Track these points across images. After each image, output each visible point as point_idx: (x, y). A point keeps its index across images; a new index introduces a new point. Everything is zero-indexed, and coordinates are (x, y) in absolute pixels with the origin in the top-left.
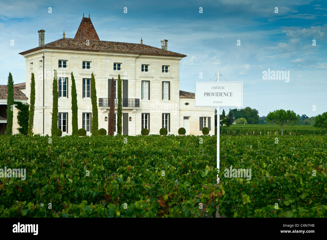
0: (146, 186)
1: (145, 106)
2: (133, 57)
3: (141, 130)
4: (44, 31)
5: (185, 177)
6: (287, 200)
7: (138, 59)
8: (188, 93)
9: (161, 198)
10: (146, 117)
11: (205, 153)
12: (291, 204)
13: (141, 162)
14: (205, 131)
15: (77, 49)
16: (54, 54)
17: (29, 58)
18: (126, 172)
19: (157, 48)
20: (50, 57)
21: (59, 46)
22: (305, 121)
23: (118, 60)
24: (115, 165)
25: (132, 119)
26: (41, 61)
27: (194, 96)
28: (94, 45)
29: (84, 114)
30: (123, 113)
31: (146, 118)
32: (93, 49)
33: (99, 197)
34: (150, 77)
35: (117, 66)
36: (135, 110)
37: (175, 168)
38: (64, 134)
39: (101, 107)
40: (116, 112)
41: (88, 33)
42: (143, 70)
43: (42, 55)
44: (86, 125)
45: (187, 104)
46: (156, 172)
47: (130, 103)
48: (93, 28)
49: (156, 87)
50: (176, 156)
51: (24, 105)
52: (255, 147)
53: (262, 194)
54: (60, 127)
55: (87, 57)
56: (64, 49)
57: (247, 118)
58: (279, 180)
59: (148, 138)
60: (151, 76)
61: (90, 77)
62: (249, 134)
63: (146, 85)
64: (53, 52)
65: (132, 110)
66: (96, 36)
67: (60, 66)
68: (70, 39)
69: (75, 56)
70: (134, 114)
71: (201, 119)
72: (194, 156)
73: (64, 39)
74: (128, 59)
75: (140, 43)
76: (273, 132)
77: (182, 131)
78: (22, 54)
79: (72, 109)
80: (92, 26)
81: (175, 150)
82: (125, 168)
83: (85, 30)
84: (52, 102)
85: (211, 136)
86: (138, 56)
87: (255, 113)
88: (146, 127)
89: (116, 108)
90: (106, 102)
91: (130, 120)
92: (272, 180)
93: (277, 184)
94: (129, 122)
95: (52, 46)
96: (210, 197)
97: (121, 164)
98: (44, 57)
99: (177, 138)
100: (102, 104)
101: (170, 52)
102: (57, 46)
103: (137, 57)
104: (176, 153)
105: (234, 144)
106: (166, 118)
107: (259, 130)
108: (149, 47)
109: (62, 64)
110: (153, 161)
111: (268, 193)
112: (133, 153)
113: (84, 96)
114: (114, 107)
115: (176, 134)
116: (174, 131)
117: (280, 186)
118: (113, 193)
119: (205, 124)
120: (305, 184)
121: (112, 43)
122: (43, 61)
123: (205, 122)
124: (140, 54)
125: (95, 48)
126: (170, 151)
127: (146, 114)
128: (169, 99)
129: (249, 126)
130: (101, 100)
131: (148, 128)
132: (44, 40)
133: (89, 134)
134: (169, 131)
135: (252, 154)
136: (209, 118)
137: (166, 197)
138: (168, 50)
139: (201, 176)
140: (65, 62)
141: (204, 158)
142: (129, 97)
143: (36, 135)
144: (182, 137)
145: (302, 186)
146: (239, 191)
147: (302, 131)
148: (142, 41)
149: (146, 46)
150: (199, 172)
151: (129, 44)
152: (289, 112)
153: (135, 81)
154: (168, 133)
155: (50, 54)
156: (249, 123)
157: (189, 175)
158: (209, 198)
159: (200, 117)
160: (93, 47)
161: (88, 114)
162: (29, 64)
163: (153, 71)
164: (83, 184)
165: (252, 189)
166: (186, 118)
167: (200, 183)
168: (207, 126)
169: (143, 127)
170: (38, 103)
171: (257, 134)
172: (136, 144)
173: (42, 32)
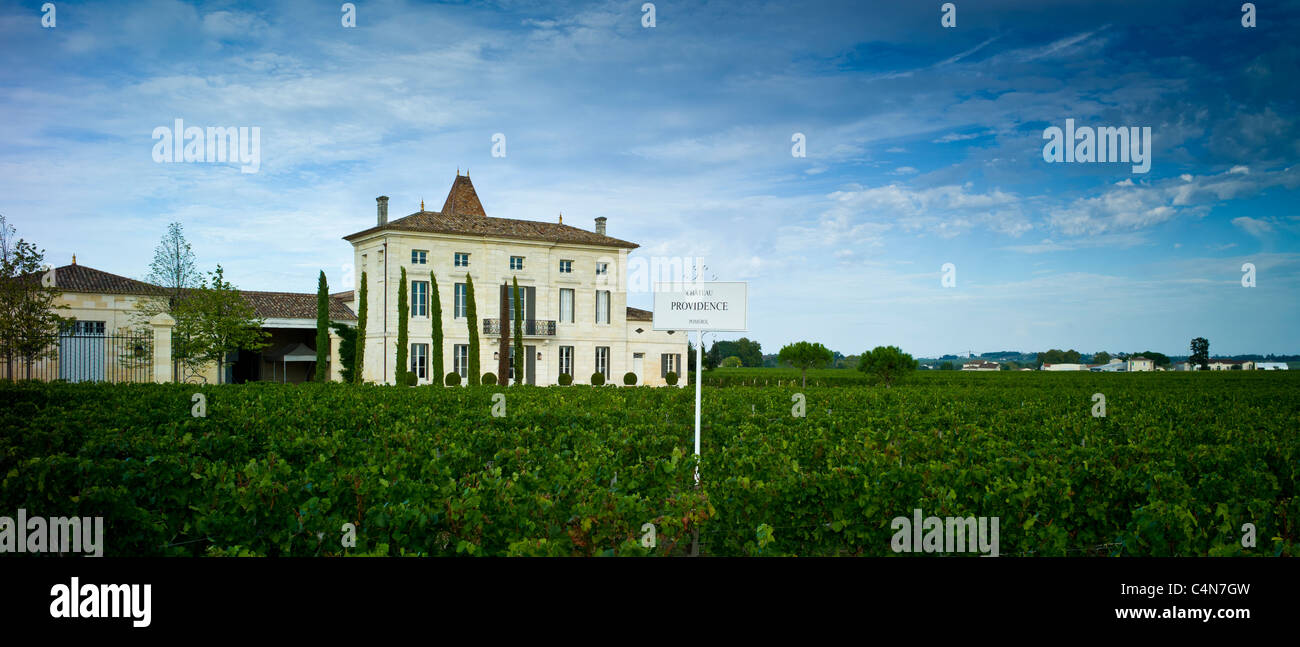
0: (542, 499)
1: (566, 333)
2: (544, 246)
3: (558, 376)
4: (387, 199)
5: (630, 472)
6: (837, 520)
7: (552, 251)
8: (642, 312)
9: (576, 525)
10: (567, 353)
11: (670, 418)
12: (844, 528)
13: (549, 436)
14: (672, 378)
15: (446, 232)
16: (404, 240)
17: (361, 247)
18: (510, 460)
19: (588, 232)
20: (398, 246)
21: (413, 226)
22: (838, 362)
23: (518, 251)
24: (495, 445)
25: (542, 357)
26: (381, 251)
27: (652, 317)
28: (476, 224)
29: (456, 347)
30: (527, 347)
31: (567, 355)
32: (474, 231)
33: (435, 526)
34: (575, 283)
35: (517, 262)
36: (547, 341)
37: (613, 453)
38: (421, 381)
39: (487, 336)
40: (512, 343)
41: (465, 202)
42: (562, 270)
43: (383, 241)
44: (460, 367)
45: (640, 331)
46: (576, 459)
47: (539, 327)
48: (475, 194)
49: (585, 301)
50: (616, 425)
51: (351, 330)
52: (761, 408)
53: (789, 508)
54: (414, 369)
55: (463, 246)
56: (421, 230)
57: (741, 357)
58: (824, 482)
59: (569, 390)
60: (576, 280)
61: (464, 281)
62: (747, 385)
63: (567, 296)
64: (402, 236)
65: (542, 340)
66: (480, 209)
67: (414, 261)
68: (433, 214)
69: (442, 243)
70: (546, 348)
71: (664, 357)
72: (652, 426)
73: (422, 213)
74: (536, 249)
75: (557, 222)
76: (789, 380)
77: (630, 378)
78: (347, 238)
79: (434, 337)
80: (474, 190)
81: (615, 415)
82: (511, 452)
83: (461, 197)
84: (398, 324)
85: (681, 387)
86: (553, 244)
87: (756, 347)
88: (567, 370)
89: (512, 336)
90: (496, 326)
91: (539, 359)
92: (809, 481)
93: (818, 489)
94: (537, 362)
95: (402, 225)
96: (683, 522)
97: (508, 443)
98: (385, 245)
99: (622, 391)
100: (489, 329)
101: (611, 238)
102: (410, 225)
103: (553, 247)
104: (618, 419)
105: (724, 402)
106: (603, 355)
107: (762, 376)
108: (574, 229)
109: (419, 257)
110: (571, 437)
111: (801, 506)
112: (536, 419)
113: (456, 315)
114: (508, 334)
115: (620, 383)
116: (616, 378)
117: (823, 493)
118: (466, 516)
119: (671, 367)
120: (873, 486)
121: (509, 221)
122: (383, 252)
123: (671, 362)
124: (558, 242)
125: (477, 230)
126: (605, 415)
127: (568, 348)
128: (609, 322)
129: (745, 370)
130: (487, 322)
131: (570, 373)
132: (386, 214)
133: (464, 382)
134: (608, 378)
135: (757, 422)
136: (679, 357)
137: (587, 525)
138: (607, 235)
139: (662, 469)
140: (424, 254)
141: (669, 431)
142: (537, 318)
143: (366, 384)
144: (630, 390)
145: (867, 490)
146: (741, 504)
147: (836, 379)
148: (561, 218)
149: (568, 228)
150: (660, 463)
151: (537, 223)
152: (817, 345)
153: (547, 288)
154: (606, 381)
155: (398, 240)
156: (746, 365)
157: (640, 468)
158: (681, 525)
159: (663, 355)
160: (473, 227)
161: (464, 348)
162: (360, 257)
163: (581, 272)
164: (410, 490)
165: (769, 500)
166: (638, 355)
167: (660, 485)
168: (674, 370)
169: (561, 370)
170: (373, 327)
171: (760, 384)
172: (546, 402)
173: (383, 201)
